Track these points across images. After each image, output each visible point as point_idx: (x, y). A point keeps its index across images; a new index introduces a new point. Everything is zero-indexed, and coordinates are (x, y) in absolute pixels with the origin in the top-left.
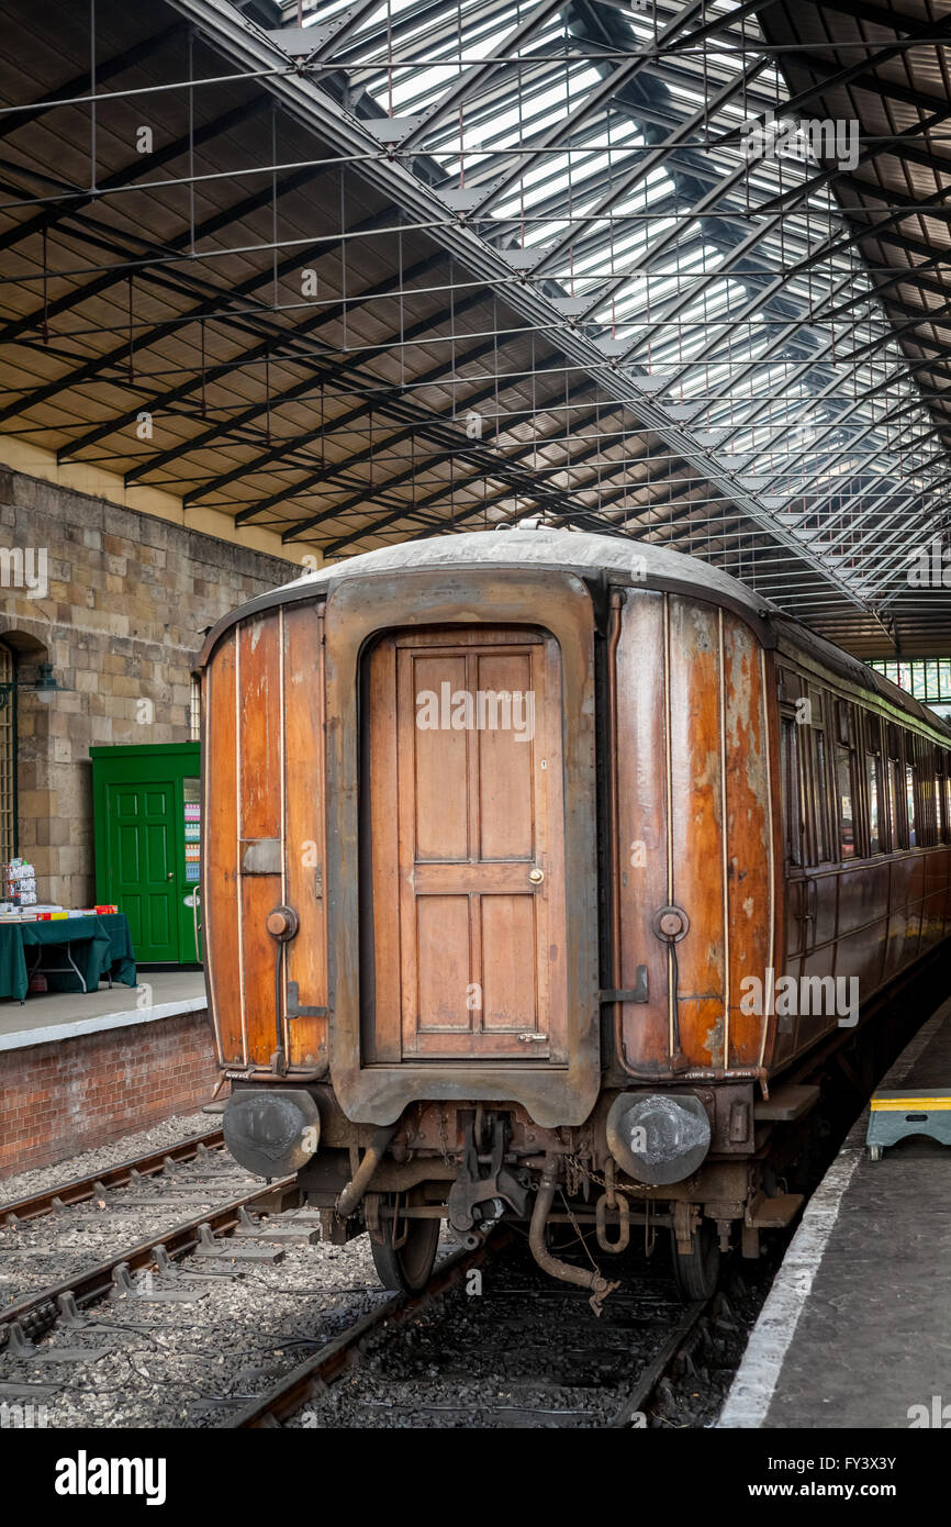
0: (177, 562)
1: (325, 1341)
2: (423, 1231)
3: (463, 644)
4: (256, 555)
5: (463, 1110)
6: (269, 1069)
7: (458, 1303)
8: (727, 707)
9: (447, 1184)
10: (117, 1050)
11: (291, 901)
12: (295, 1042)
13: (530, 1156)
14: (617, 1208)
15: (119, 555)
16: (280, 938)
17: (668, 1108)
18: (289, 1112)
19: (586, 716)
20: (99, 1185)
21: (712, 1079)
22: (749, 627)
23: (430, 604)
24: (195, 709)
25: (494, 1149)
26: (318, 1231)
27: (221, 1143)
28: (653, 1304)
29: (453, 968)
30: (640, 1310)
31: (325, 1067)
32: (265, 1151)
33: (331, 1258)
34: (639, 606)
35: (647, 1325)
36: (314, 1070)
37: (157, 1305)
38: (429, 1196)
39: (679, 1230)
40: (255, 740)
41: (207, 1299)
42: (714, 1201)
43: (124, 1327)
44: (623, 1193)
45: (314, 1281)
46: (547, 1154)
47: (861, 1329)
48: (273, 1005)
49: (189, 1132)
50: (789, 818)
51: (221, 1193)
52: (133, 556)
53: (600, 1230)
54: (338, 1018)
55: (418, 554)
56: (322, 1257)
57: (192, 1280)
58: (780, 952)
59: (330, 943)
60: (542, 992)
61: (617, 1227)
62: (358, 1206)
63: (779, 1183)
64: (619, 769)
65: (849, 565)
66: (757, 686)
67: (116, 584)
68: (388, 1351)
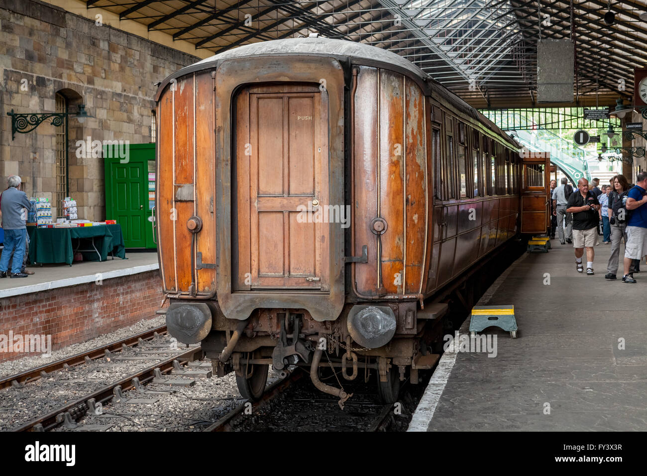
0: (145, 57)
1: (214, 421)
2: (260, 371)
3: (282, 92)
4: (183, 54)
5: (280, 313)
6: (188, 293)
7: (277, 404)
8: (407, 123)
9: (272, 348)
10: (116, 288)
11: (199, 214)
12: (200, 280)
13: (311, 335)
14: (352, 360)
15: (117, 53)
16: (193, 231)
17: (377, 313)
18: (197, 313)
19: (340, 127)
20: (107, 351)
21: (397, 299)
22: (418, 85)
23: (265, 72)
24: (153, 127)
25: (294, 332)
26: (211, 372)
27: (166, 332)
28: (369, 406)
29: (276, 246)
30: (362, 408)
31: (214, 292)
32: (186, 332)
33: (217, 384)
34: (366, 75)
35: (365, 415)
36: (209, 294)
37: (135, 405)
38: (264, 354)
39: (381, 370)
40: (182, 137)
41: (158, 403)
42: (397, 357)
43: (119, 415)
44: (354, 352)
45: (209, 395)
46: (319, 334)
47: (465, 412)
48: (190, 263)
49: (150, 327)
50: (435, 177)
51: (165, 355)
52: (123, 54)
53: (344, 370)
54: (221, 269)
55: (260, 48)
56: (213, 384)
57: (152, 394)
58: (430, 240)
59: (217, 234)
60: (318, 258)
61: (352, 369)
62: (229, 358)
63: (428, 349)
64: (355, 152)
65: (466, 63)
66: (421, 113)
67: (116, 67)
68: (244, 426)
